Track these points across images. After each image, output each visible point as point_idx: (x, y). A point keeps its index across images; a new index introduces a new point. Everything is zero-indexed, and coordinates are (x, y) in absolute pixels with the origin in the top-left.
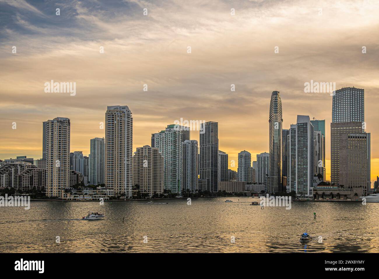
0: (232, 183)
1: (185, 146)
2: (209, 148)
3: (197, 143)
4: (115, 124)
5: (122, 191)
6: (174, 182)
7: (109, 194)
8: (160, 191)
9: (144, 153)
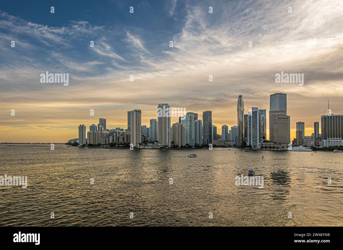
0: (219, 141)
1: (196, 123)
2: (207, 124)
3: (201, 121)
5: (166, 144)
6: (191, 140)
7: (160, 146)
8: (184, 145)
9: (176, 126)
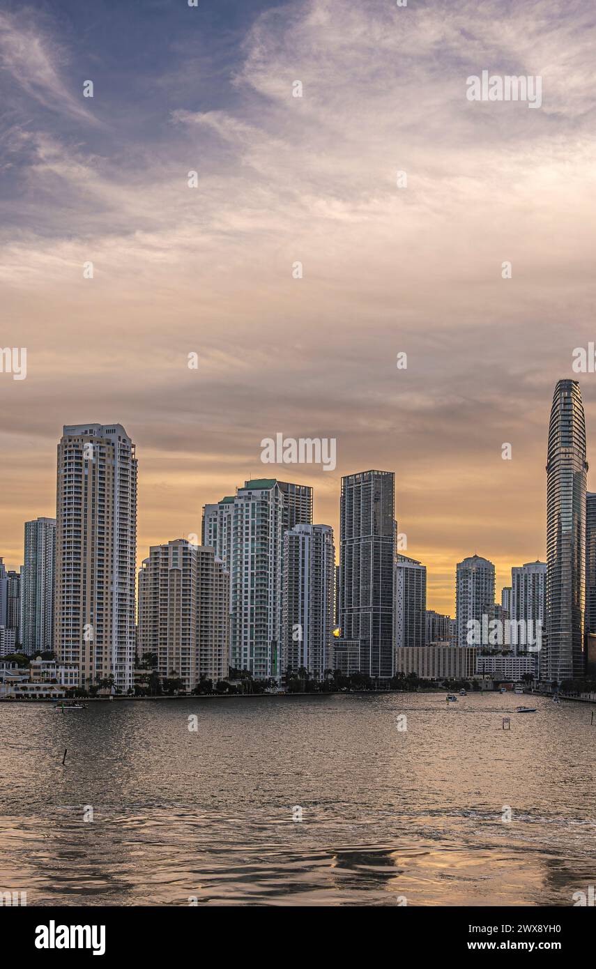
0: (436, 650)
1: (295, 543)
2: (367, 548)
3: (330, 533)
4: (86, 477)
5: (104, 671)
6: (259, 647)
7: (66, 681)
8: (219, 674)
9: (171, 562)
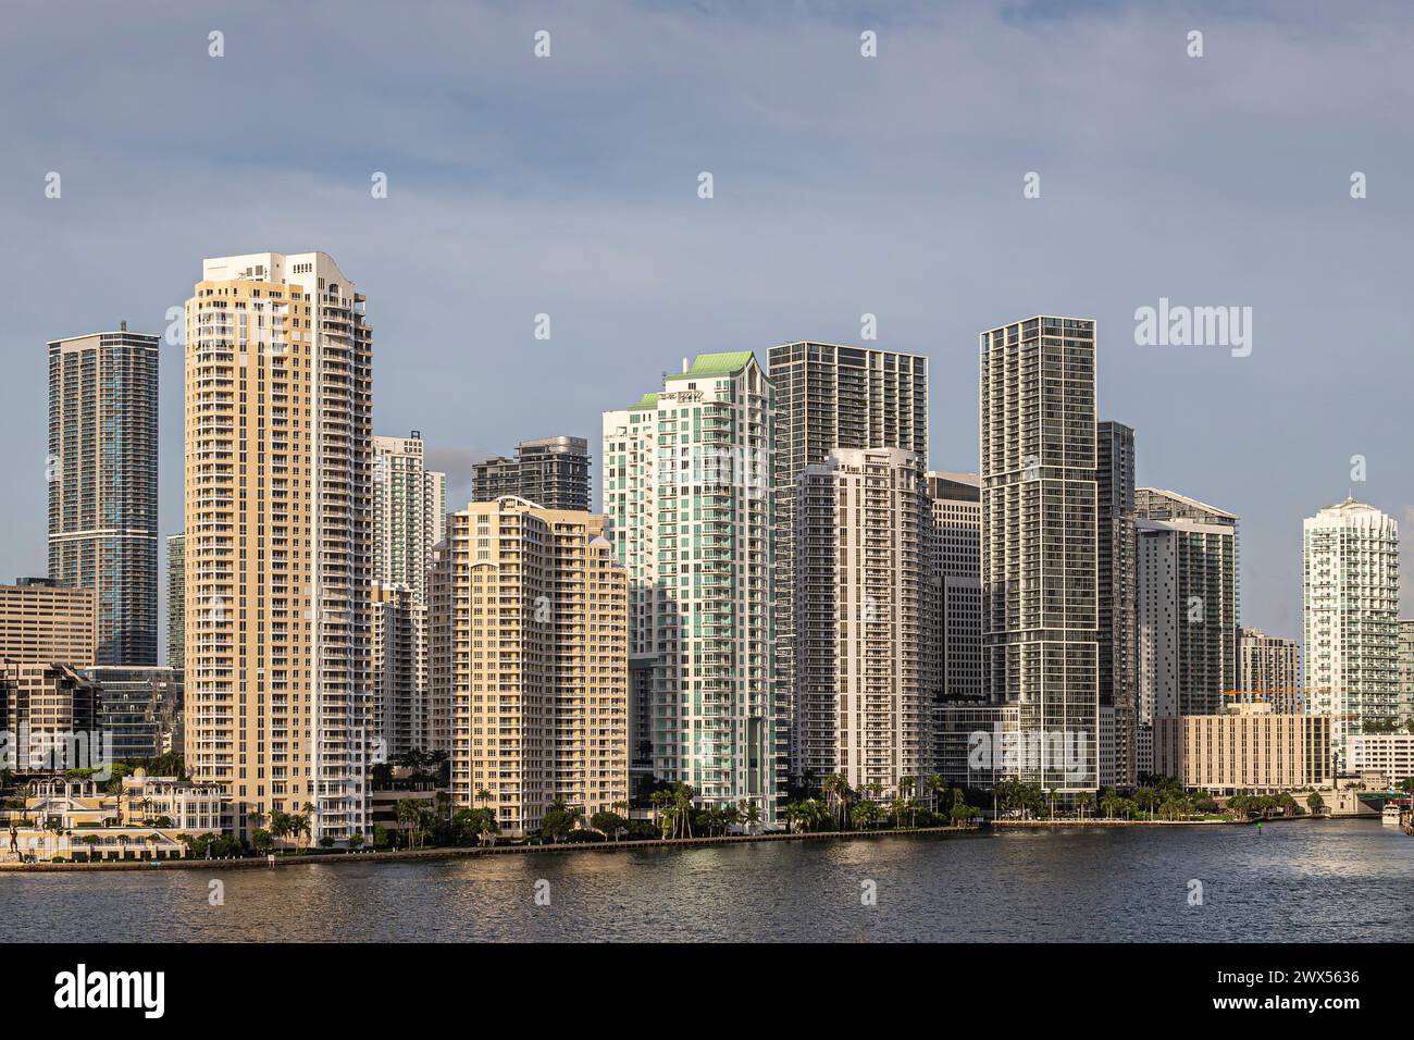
4: (243, 371)
7: (191, 822)
